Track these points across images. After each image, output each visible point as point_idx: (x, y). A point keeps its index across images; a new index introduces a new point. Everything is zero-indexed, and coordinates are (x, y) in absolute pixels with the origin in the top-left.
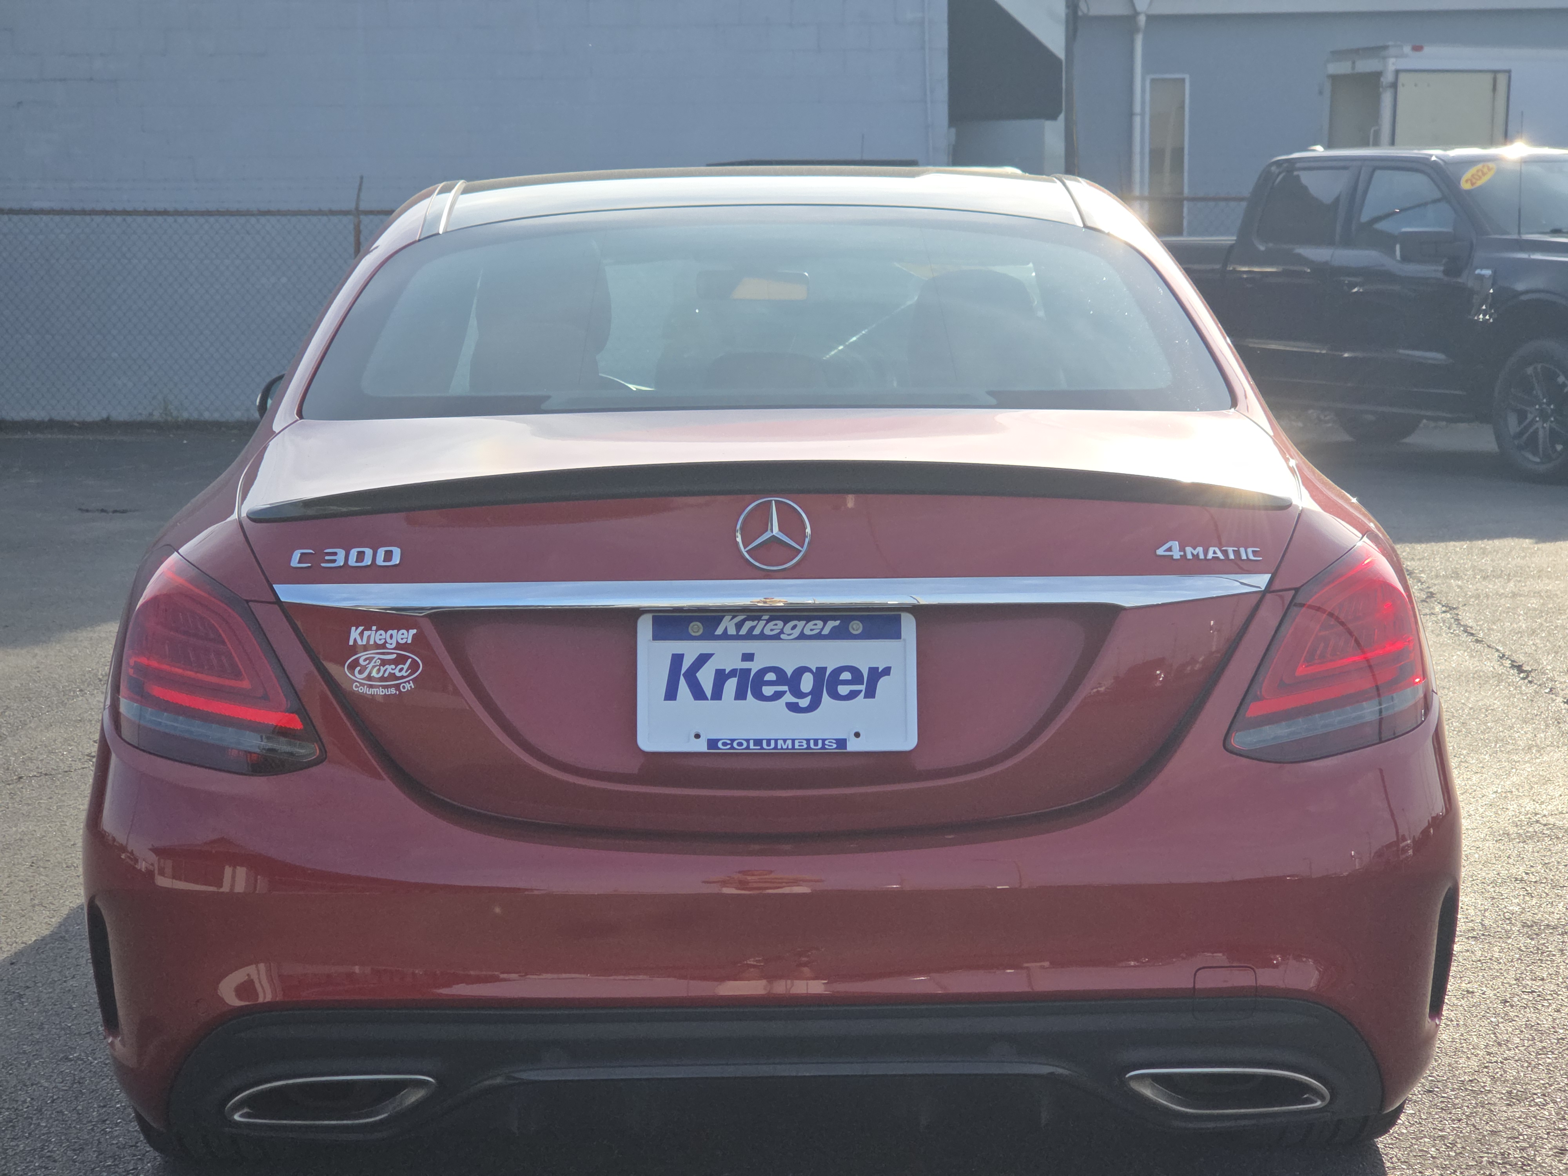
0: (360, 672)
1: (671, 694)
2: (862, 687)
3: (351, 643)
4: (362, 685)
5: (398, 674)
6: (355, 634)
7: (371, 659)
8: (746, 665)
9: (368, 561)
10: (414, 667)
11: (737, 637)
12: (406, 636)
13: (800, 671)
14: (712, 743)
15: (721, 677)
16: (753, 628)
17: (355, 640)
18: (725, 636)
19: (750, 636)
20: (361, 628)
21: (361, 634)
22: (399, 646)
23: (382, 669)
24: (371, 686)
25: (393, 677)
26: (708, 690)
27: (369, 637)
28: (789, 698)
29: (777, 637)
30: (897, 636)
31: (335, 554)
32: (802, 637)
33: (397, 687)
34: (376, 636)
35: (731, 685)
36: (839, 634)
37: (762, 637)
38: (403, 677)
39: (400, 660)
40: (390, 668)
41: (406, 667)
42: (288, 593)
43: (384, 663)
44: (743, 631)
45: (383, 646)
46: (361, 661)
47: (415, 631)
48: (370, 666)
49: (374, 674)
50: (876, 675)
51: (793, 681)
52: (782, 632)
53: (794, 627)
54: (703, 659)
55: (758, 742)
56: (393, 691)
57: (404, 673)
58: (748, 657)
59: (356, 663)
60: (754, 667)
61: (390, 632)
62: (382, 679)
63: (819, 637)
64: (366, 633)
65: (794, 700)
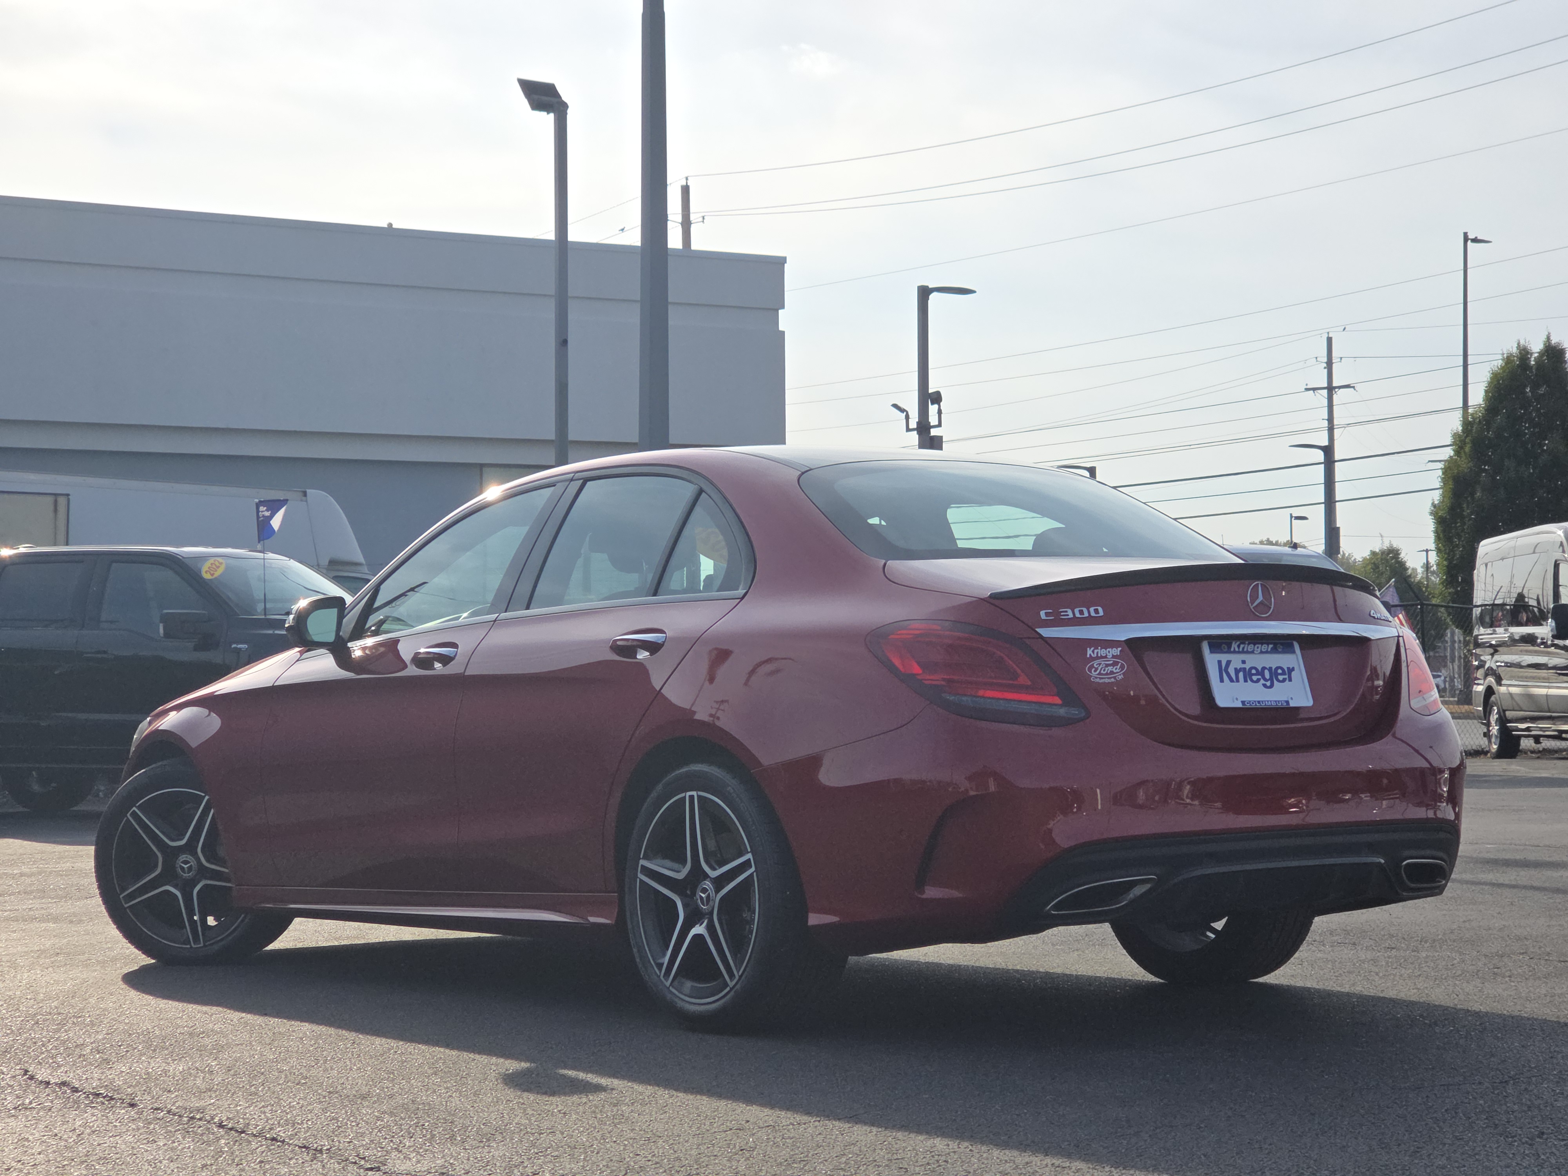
0: (1095, 671)
1: (1222, 680)
2: (1286, 677)
3: (1088, 656)
4: (1096, 678)
5: (1115, 671)
6: (1089, 652)
7: (1100, 664)
8: (1243, 666)
9: (1086, 614)
10: (1122, 667)
11: (1239, 652)
12: (1116, 651)
13: (1264, 668)
14: (1243, 702)
15: (1237, 671)
16: (1243, 648)
17: (1090, 655)
18: (1234, 652)
19: (1243, 652)
20: (1092, 649)
21: (1093, 652)
22: (1113, 657)
23: (1107, 669)
24: (1100, 678)
25: (1112, 673)
26: (1234, 678)
27: (1097, 653)
28: (1262, 681)
29: (1252, 652)
30: (1294, 652)
31: (1066, 612)
32: (1262, 652)
33: (1115, 678)
34: (1102, 652)
35: (1241, 675)
36: (1275, 651)
37: (1248, 652)
38: (1117, 673)
39: (1115, 664)
40: (1110, 668)
41: (1118, 667)
42: (1045, 632)
43: (1107, 665)
44: (1241, 650)
45: (1106, 657)
46: (1095, 665)
47: (1120, 649)
48: (1100, 668)
49: (1102, 672)
50: (1291, 670)
51: (1261, 673)
52: (1254, 650)
53: (1258, 648)
54: (1228, 663)
55: (1259, 702)
56: (1113, 680)
57: (1118, 670)
58: (1244, 662)
59: (1092, 666)
60: (1247, 666)
61: (1108, 650)
62: (1107, 674)
63: (1267, 652)
64: (1096, 651)
65: (1264, 682)
